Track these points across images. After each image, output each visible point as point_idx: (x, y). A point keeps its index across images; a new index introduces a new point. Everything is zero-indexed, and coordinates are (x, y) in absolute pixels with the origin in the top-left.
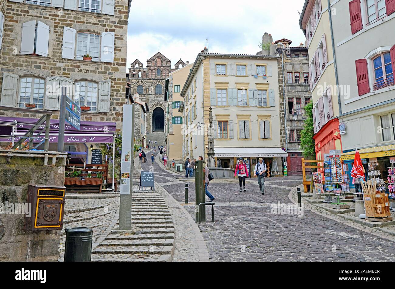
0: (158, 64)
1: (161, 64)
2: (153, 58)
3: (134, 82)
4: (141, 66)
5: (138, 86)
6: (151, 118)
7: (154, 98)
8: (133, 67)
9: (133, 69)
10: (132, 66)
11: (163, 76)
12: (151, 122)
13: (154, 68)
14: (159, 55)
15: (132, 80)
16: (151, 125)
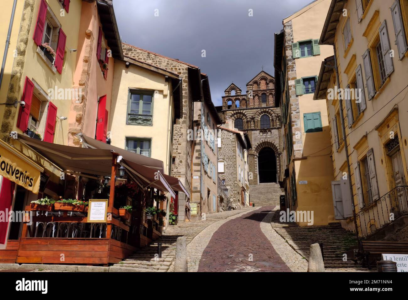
0: (263, 87)
1: (267, 87)
2: (254, 80)
3: (230, 114)
4: (238, 92)
5: (236, 119)
6: (256, 162)
7: (259, 134)
8: (228, 95)
9: (227, 97)
10: (226, 93)
11: (270, 103)
12: (256, 169)
13: (258, 93)
14: (263, 74)
15: (227, 112)
16: (257, 174)
